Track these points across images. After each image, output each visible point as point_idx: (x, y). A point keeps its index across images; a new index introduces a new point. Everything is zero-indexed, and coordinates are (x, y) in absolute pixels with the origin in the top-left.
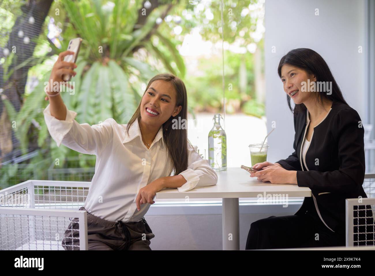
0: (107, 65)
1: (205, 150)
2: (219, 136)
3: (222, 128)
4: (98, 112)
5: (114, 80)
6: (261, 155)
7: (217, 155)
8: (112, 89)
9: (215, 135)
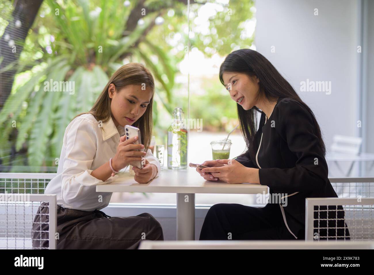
6: (223, 152)
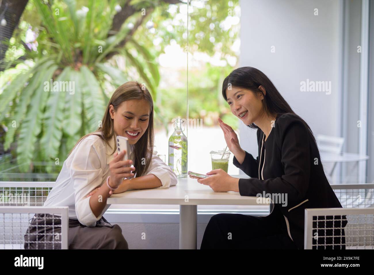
0: (79, 70)
1: (165, 155)
2: (180, 141)
3: (183, 134)
4: (67, 118)
5: (85, 85)
6: (222, 162)
7: (177, 162)
8: (83, 94)
9: (176, 140)
